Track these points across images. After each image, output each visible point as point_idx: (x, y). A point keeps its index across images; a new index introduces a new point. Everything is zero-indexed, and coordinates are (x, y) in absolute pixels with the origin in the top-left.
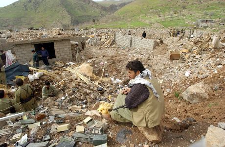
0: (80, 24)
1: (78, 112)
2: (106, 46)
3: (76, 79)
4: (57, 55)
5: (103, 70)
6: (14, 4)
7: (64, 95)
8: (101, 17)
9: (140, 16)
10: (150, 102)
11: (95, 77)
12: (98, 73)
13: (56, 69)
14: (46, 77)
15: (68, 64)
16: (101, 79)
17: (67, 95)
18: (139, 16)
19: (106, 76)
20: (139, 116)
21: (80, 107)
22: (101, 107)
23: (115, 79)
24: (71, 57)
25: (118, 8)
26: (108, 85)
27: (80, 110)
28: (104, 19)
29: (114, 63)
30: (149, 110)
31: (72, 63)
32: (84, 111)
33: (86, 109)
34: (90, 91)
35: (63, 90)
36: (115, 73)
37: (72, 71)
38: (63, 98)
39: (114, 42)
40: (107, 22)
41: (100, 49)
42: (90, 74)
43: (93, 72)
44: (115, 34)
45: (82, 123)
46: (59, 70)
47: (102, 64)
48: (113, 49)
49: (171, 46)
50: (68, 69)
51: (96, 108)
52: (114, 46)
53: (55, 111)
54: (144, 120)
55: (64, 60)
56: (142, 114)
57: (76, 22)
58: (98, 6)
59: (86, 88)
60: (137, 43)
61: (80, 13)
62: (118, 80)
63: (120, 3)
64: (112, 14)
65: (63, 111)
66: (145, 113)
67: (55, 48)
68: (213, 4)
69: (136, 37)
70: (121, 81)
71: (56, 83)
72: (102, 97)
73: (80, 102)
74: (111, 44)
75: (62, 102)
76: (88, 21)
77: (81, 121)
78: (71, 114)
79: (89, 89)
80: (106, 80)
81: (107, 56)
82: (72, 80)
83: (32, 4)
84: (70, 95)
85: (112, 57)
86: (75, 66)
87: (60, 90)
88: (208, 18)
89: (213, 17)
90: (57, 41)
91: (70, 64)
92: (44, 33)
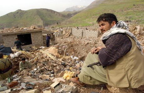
1: (47, 80)
2: (66, 37)
3: (46, 57)
4: (33, 42)
5: (65, 51)
6: (7, 15)
8: (62, 21)
10: (133, 54)
11: (60, 56)
12: (62, 53)
13: (32, 51)
14: (24, 56)
16: (64, 57)
17: (38, 67)
18: (86, 20)
19: (67, 55)
20: (118, 73)
21: (49, 76)
22: (65, 75)
23: (73, 57)
24: (43, 43)
25: (72, 15)
26: (69, 61)
27: (48, 78)
28: (64, 22)
29: (72, 46)
30: (131, 66)
31: (43, 47)
32: (51, 78)
33: (53, 77)
34: (56, 64)
35: (36, 64)
36: (74, 53)
37: (43, 52)
38: (35, 69)
39: (71, 34)
40: (66, 24)
41: (62, 38)
42: (56, 54)
43: (58, 53)
44: (72, 29)
45: (49, 88)
46: (34, 52)
47: (64, 47)
48: (71, 38)
50: (41, 51)
51: (62, 76)
52: (71, 36)
53: (27, 79)
54: (126, 79)
55: (38, 46)
56: (123, 70)
57: (46, 24)
58: (60, 15)
59: (53, 62)
61: (49, 19)
62: (75, 58)
63: (74, 12)
64: (69, 19)
65: (34, 79)
66: (126, 70)
68: (130, 12)
70: (77, 58)
71: (31, 60)
72: (65, 69)
73: (49, 72)
74: (69, 36)
75: (35, 73)
76: (54, 24)
77: (49, 86)
78: (41, 81)
79: (55, 63)
80: (67, 57)
81: (67, 42)
82: (43, 58)
83: (18, 14)
84: (41, 67)
85: (71, 42)
86: (45, 49)
87: (34, 64)
88: (128, 20)
89: (131, 19)
90: (33, 33)
91: (42, 48)
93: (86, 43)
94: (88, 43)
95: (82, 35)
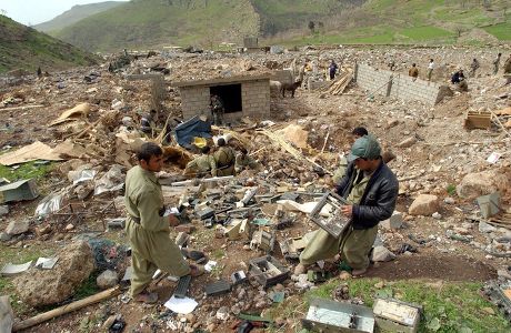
0: (279, 33)
2: (335, 92)
3: (280, 150)
5: (326, 138)
7: (268, 168)
8: (330, 15)
9: (432, 12)
11: (311, 151)
12: (317, 143)
13: (244, 131)
15: (264, 123)
16: (321, 153)
17: (271, 169)
18: (429, 11)
19: (331, 151)
24: (269, 112)
26: (332, 166)
28: (336, 21)
31: (271, 123)
37: (271, 136)
38: (266, 172)
39: (352, 83)
40: (342, 28)
41: (323, 97)
42: (303, 144)
43: (308, 142)
44: (357, 67)
46: (250, 133)
47: (324, 127)
48: (349, 98)
49: (478, 100)
50: (265, 132)
52: (352, 91)
55: (256, 117)
57: (271, 29)
60: (402, 88)
61: (282, 8)
64: (358, 8)
67: (243, 94)
69: (402, 76)
73: (290, 179)
74: (347, 88)
76: (298, 26)
79: (301, 166)
80: (329, 156)
81: (335, 114)
82: (273, 150)
84: (276, 169)
85: (346, 115)
86: (276, 127)
90: (246, 82)
91: (267, 125)
92: (225, 66)
93: (390, 122)
94: (396, 123)
95: (389, 90)
